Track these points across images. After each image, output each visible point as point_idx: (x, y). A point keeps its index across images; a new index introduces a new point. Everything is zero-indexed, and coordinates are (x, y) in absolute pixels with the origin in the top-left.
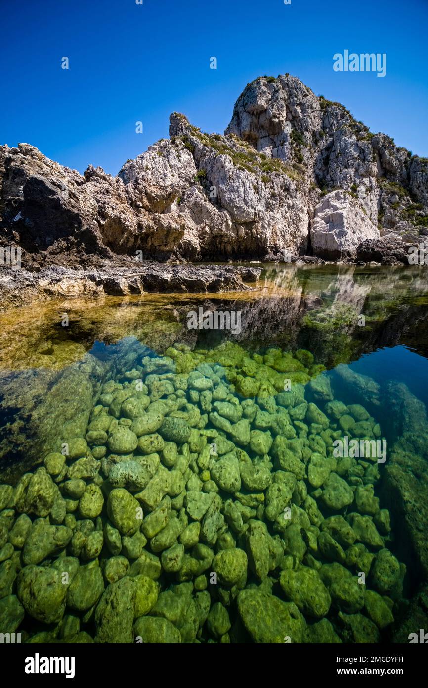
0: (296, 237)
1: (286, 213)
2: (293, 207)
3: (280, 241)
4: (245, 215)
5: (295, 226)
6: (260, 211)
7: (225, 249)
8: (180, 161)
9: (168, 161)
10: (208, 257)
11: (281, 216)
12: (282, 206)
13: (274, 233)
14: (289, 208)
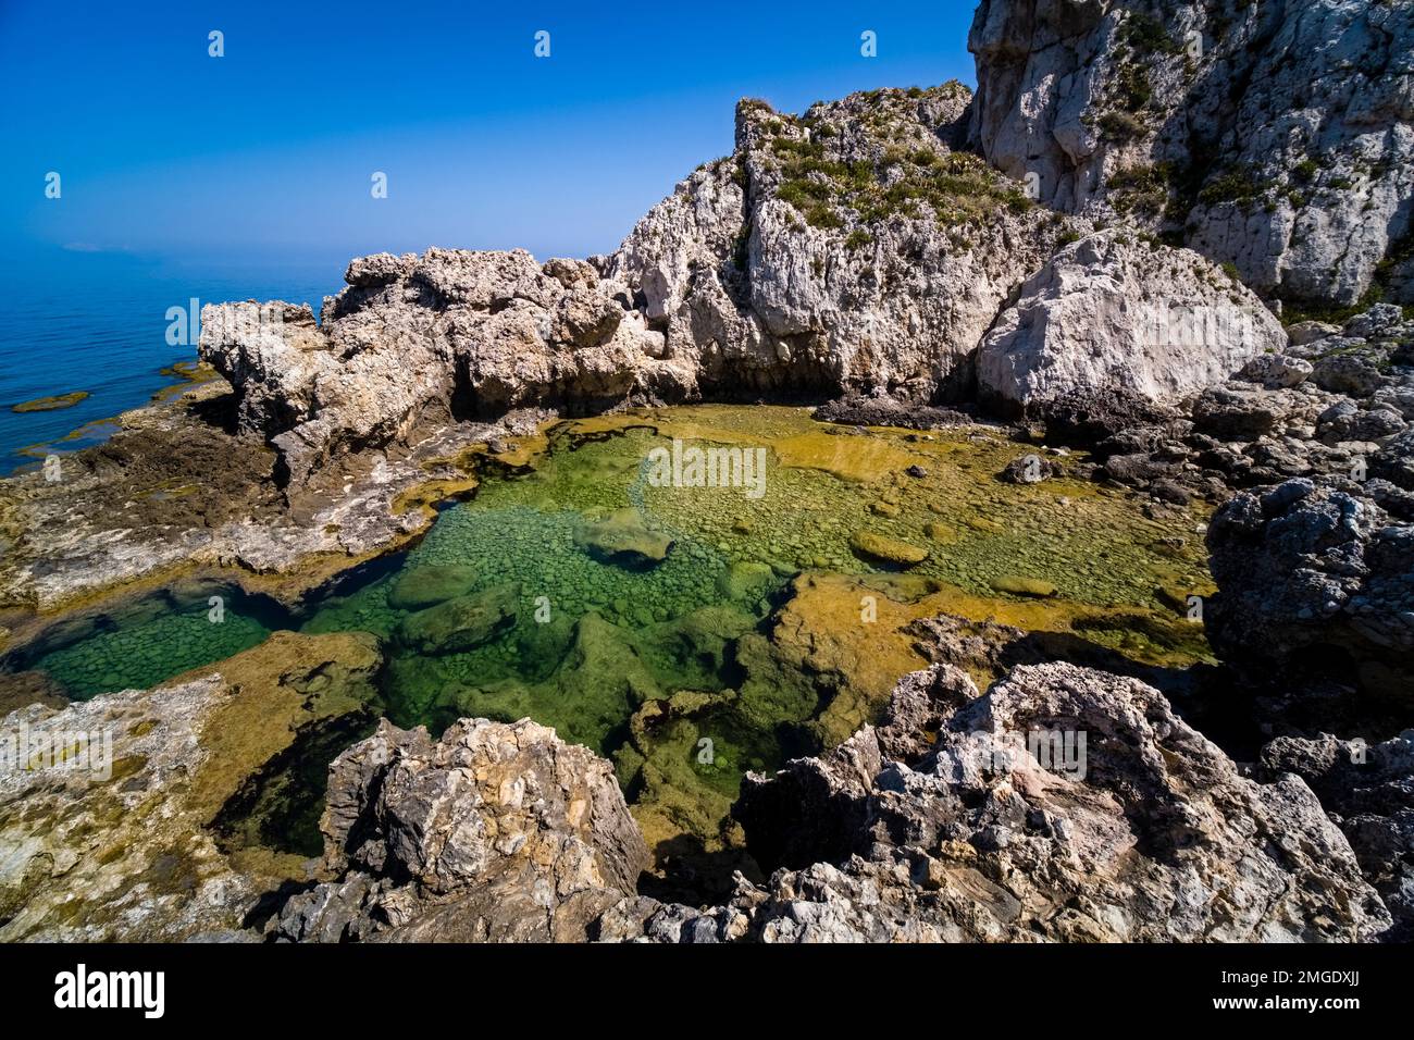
0: (936, 356)
1: (904, 307)
2: (929, 292)
3: (883, 367)
4: (787, 322)
5: (935, 331)
6: (827, 311)
7: (755, 380)
8: (714, 210)
9: (695, 212)
10: (722, 393)
11: (889, 314)
12: (894, 295)
13: (866, 351)
14: (914, 294)
